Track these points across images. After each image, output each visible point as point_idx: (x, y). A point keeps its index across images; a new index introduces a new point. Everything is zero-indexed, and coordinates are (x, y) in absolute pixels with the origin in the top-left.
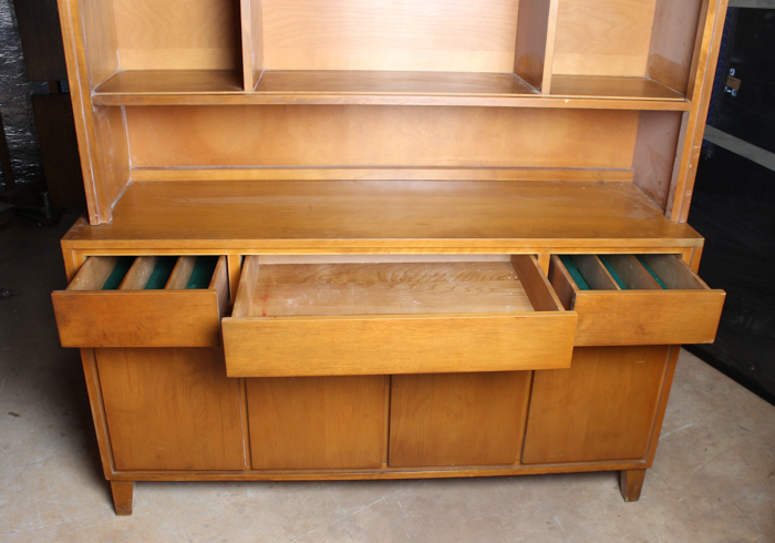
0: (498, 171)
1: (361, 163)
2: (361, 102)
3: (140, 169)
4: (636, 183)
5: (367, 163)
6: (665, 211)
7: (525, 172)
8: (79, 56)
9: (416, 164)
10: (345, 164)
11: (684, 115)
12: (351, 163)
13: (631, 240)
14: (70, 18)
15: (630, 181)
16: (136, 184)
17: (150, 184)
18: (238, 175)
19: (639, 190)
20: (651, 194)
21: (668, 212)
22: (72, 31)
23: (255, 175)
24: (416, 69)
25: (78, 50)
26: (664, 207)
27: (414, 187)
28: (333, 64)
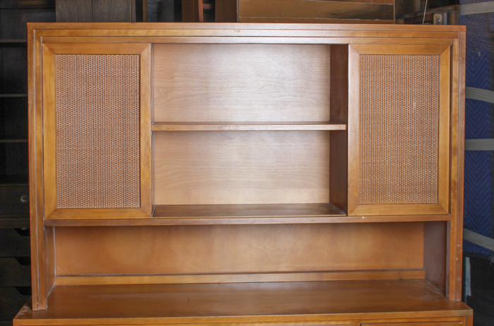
0: (323, 274)
1: (224, 271)
2: (225, 223)
3: (62, 276)
4: (427, 279)
5: (228, 270)
6: (445, 294)
7: (343, 274)
8: (38, 194)
9: (263, 270)
10: (211, 271)
11: (448, 223)
12: (216, 271)
13: (418, 312)
14: (35, 170)
15: (423, 277)
16: (59, 287)
17: (69, 287)
18: (134, 280)
19: (429, 283)
20: (436, 284)
21: (447, 294)
22: (36, 178)
23: (147, 280)
24: (261, 203)
25: (38, 190)
26: (445, 292)
27: (262, 286)
28: (202, 201)
